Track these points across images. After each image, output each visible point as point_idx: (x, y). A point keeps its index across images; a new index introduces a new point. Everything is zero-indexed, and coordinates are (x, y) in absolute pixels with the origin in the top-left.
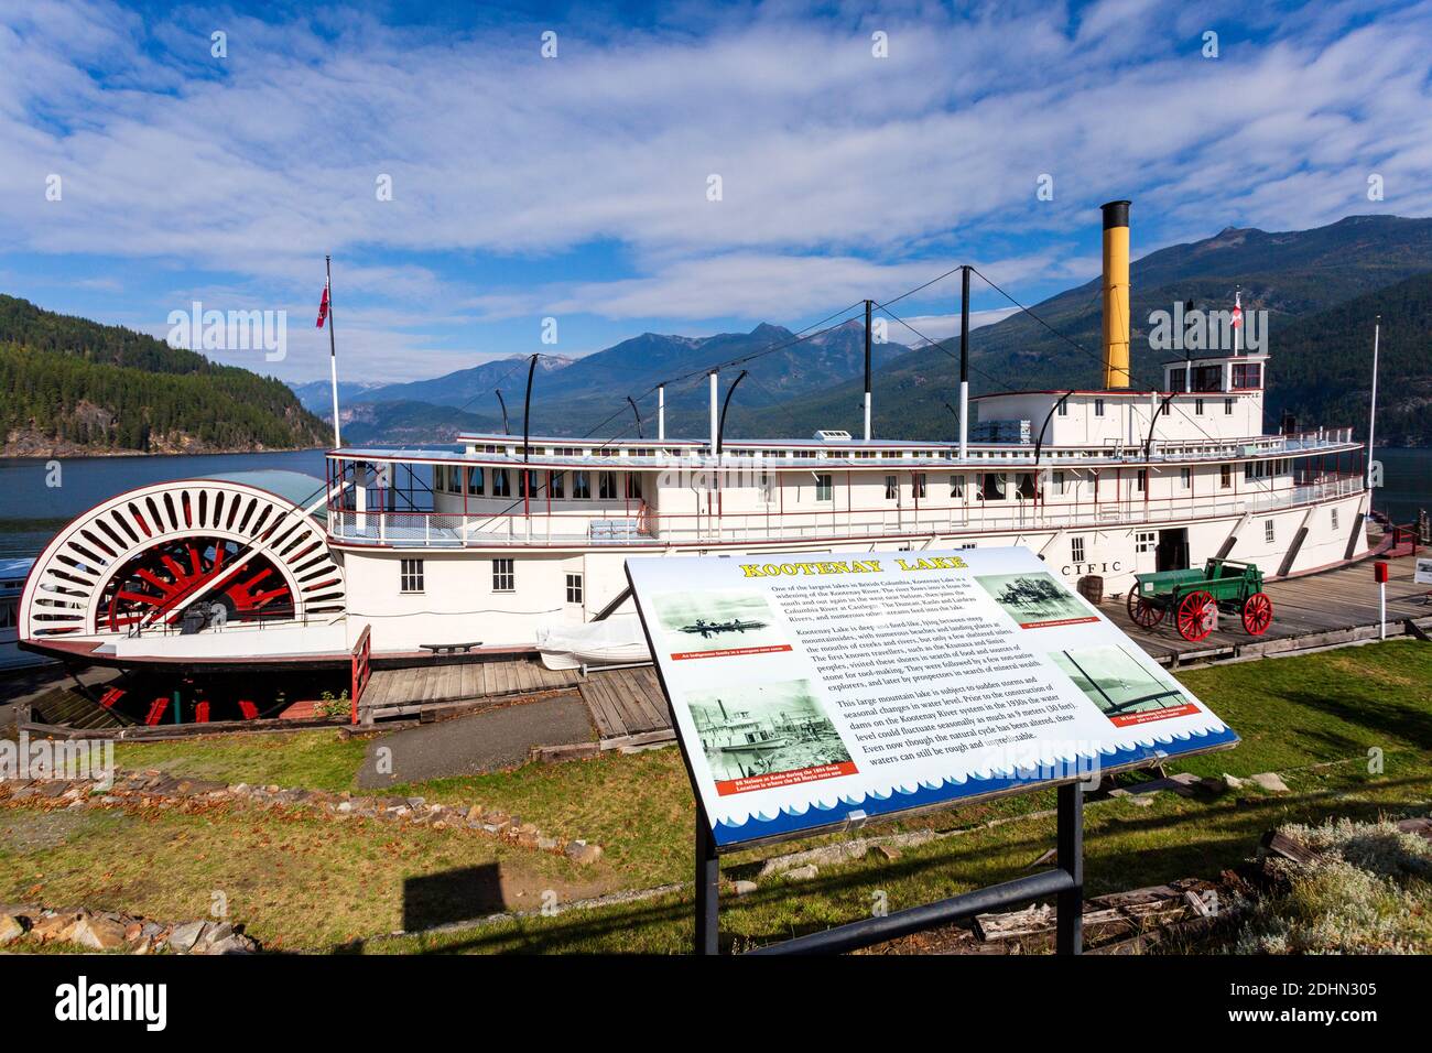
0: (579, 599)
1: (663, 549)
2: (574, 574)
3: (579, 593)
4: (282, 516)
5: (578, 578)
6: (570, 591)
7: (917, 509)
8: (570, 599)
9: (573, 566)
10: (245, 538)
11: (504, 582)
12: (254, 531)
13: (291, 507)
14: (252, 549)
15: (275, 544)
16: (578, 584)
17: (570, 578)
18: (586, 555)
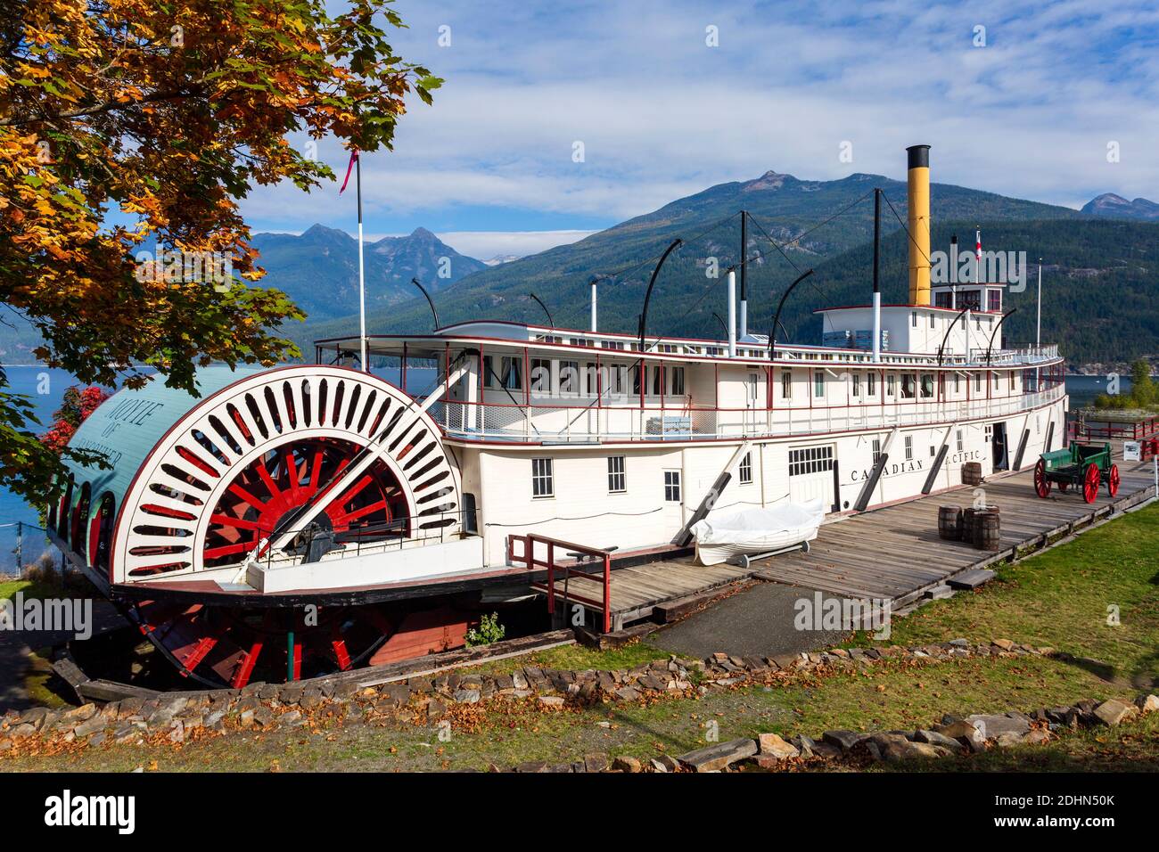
0: (676, 498)
1: (740, 442)
2: (672, 471)
3: (676, 490)
4: (401, 410)
5: (676, 475)
6: (668, 490)
7: (883, 404)
8: (668, 497)
9: (671, 462)
10: (362, 439)
11: (617, 483)
12: (372, 432)
13: (408, 401)
14: (371, 452)
15: (392, 447)
16: (676, 481)
17: (668, 475)
18: (685, 450)
